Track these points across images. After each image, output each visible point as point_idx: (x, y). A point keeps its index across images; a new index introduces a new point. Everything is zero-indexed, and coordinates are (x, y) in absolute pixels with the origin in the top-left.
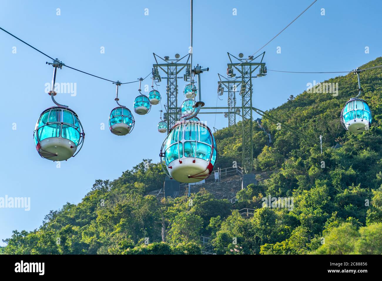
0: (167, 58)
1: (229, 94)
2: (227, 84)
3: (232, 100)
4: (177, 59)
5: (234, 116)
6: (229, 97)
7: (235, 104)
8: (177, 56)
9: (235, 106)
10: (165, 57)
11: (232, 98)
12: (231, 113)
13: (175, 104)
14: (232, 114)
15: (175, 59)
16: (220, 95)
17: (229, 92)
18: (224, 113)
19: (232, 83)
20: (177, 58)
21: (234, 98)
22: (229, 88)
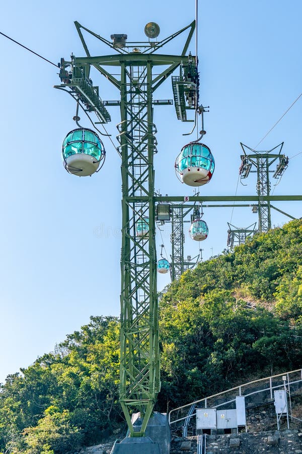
0: (120, 39)
1: (259, 176)
2: (255, 160)
3: (264, 185)
4: (152, 40)
5: (267, 210)
6: (258, 180)
7: (268, 190)
8: (153, 30)
9: (268, 193)
10: (112, 37)
11: (264, 182)
12: (263, 205)
13: (146, 185)
14: (265, 208)
15: (146, 39)
16: (243, 177)
17: (258, 172)
18: (252, 205)
19: (263, 157)
20: (153, 37)
21: (267, 183)
22: (258, 165)
